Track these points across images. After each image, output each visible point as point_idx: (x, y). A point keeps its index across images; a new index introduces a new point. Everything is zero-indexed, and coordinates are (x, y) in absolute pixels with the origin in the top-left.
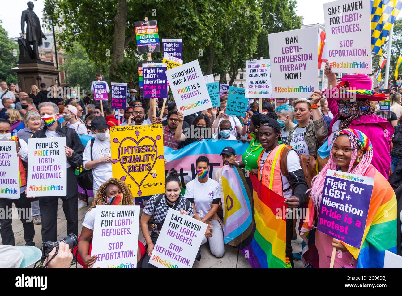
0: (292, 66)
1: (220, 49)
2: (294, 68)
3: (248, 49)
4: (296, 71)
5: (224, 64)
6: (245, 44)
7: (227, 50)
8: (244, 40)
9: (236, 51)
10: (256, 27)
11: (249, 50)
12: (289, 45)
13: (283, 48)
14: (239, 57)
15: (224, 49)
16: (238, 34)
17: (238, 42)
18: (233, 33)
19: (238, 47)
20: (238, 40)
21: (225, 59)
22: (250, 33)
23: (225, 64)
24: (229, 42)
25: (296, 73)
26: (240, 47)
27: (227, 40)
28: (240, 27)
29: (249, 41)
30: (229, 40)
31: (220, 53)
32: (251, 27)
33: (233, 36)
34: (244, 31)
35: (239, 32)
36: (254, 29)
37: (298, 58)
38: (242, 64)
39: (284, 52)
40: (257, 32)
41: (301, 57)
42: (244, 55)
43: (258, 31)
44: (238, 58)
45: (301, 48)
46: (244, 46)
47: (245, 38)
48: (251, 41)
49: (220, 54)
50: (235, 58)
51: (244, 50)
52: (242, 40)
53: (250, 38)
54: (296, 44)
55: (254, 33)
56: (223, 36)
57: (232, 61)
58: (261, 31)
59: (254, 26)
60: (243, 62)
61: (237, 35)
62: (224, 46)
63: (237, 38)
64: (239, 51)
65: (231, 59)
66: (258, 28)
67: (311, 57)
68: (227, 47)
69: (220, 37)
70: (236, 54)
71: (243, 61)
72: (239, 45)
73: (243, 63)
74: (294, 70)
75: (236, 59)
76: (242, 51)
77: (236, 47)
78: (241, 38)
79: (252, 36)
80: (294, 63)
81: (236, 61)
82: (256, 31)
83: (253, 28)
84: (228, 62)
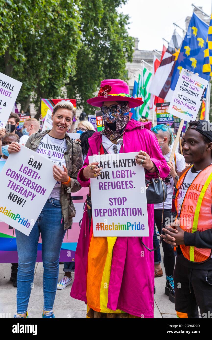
0: (22, 189)
1: (21, 65)
2: (23, 192)
3: (62, 69)
4: (23, 197)
5: (27, 87)
6: (59, 63)
7: (31, 67)
8: (57, 57)
9: (44, 70)
10: (74, 40)
11: (64, 71)
12: (30, 167)
13: (22, 165)
14: (49, 79)
15: (28, 66)
16: (48, 47)
17: (48, 58)
18: (41, 44)
19: (48, 65)
20: (48, 56)
21: (29, 80)
22: (65, 48)
23: (29, 87)
24: (35, 57)
25: (21, 199)
26: (51, 66)
27: (32, 53)
28: (51, 38)
29: (63, 59)
30: (35, 53)
31: (22, 69)
32: (66, 39)
33: (42, 49)
34: (58, 45)
35: (50, 44)
36: (71, 44)
37: (31, 185)
38: (53, 90)
39: (22, 170)
40: (74, 48)
41: (35, 186)
42: (56, 77)
43: (76, 46)
44: (48, 82)
45: (39, 178)
46: (57, 65)
47: (58, 54)
48: (66, 59)
49: (21, 71)
50: (44, 80)
51: (57, 71)
52: (54, 56)
53: (65, 55)
54: (37, 170)
55: (71, 48)
56: (26, 46)
57: (39, 85)
58: (80, 48)
59: (71, 39)
60: (55, 88)
61: (47, 49)
62: (28, 61)
63: (47, 52)
64: (50, 72)
65: (38, 80)
66: (77, 43)
67: (43, 191)
68: (32, 63)
69: (21, 46)
70: (45, 75)
71: (55, 86)
72: (49, 62)
73: (55, 90)
74: (21, 194)
75: (45, 82)
76: (54, 72)
77: (46, 64)
78: (52, 52)
79: (68, 52)
80: (26, 188)
81: (45, 86)
82: (74, 46)
83: (69, 42)
84: (33, 84)
